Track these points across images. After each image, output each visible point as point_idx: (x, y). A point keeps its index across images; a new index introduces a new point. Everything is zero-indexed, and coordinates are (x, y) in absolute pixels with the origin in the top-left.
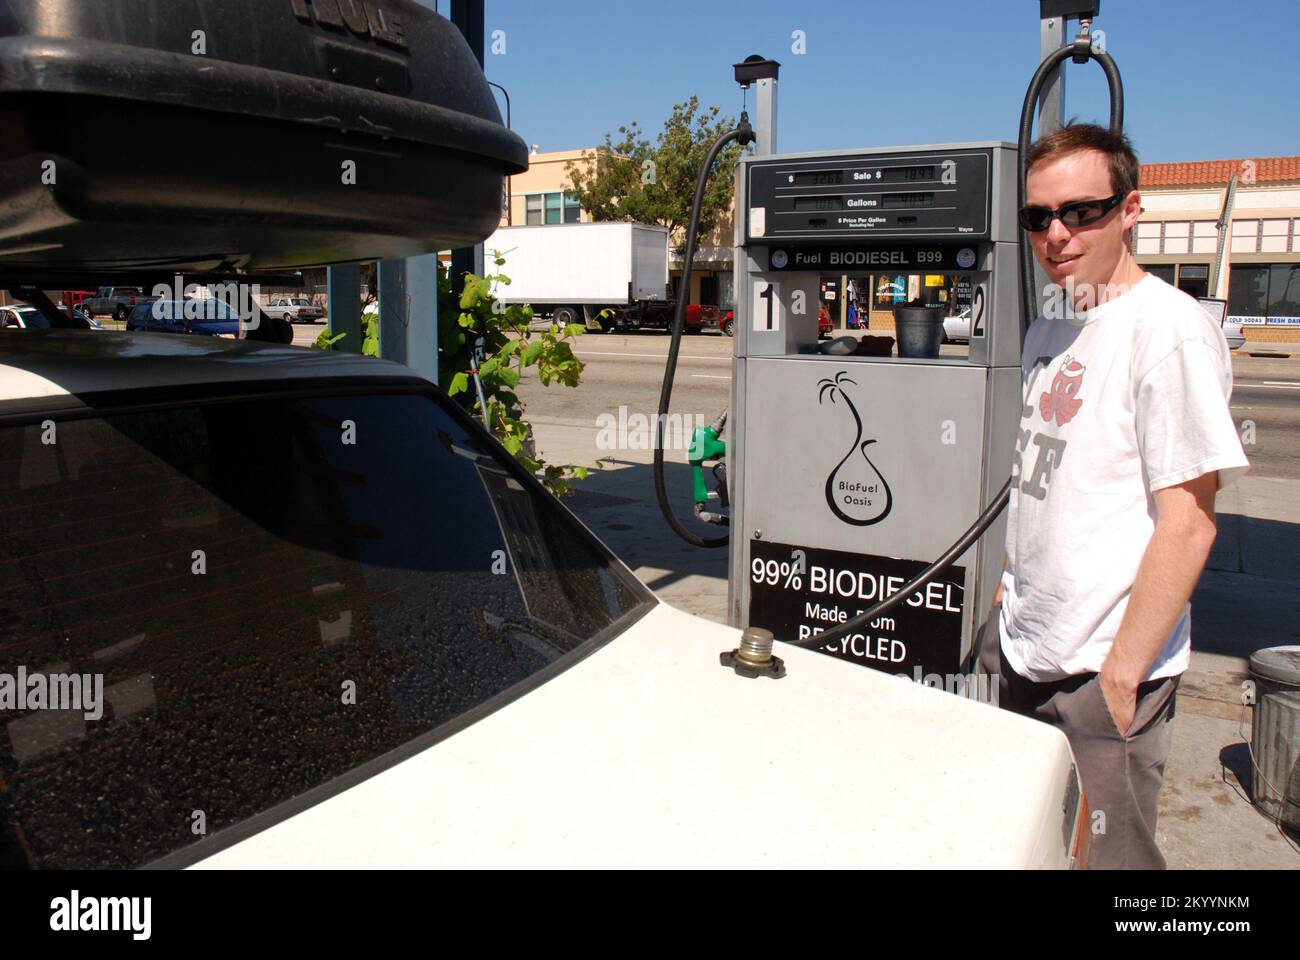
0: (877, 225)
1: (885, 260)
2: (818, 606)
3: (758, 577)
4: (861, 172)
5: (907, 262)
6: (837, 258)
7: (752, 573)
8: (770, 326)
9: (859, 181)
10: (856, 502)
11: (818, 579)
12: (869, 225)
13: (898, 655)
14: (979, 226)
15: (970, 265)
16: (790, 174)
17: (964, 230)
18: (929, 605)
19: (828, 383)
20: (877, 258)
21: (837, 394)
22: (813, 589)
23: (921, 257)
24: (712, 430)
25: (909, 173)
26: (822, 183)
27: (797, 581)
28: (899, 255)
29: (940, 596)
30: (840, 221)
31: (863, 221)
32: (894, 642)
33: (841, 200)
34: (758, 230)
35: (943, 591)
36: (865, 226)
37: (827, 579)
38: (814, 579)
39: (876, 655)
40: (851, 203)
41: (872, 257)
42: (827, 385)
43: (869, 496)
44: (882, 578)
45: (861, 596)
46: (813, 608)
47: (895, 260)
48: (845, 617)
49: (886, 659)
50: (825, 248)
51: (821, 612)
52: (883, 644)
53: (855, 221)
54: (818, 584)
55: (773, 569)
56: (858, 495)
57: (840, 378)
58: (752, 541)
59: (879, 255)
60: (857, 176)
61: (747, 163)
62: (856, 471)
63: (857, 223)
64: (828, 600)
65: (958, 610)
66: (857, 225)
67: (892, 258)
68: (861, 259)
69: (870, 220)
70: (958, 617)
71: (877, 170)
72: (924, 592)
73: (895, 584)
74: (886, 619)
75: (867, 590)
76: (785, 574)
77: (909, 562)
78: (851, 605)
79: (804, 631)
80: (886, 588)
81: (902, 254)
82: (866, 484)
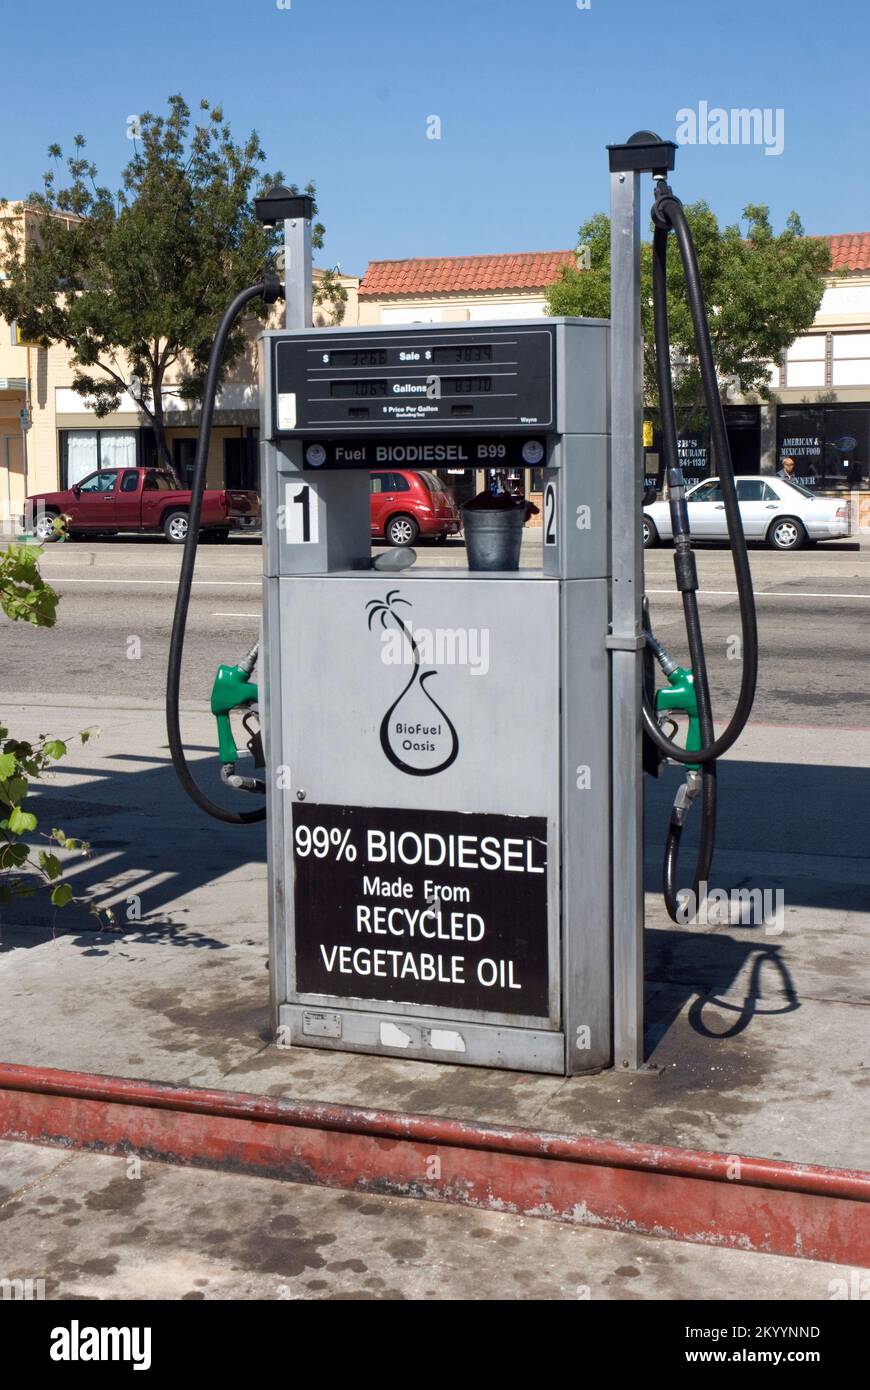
0: (428, 414)
1: (440, 456)
2: (377, 880)
3: (304, 849)
4: (408, 352)
5: (466, 458)
6: (384, 453)
7: (296, 845)
8: (307, 537)
9: (406, 362)
10: (416, 747)
11: (376, 845)
12: (419, 415)
13: (475, 932)
14: (543, 417)
15: (538, 460)
16: (324, 353)
17: (527, 420)
18: (509, 868)
19: (378, 605)
20: (431, 452)
21: (388, 618)
22: (371, 858)
23: (482, 452)
24: (240, 670)
25: (463, 353)
26: (363, 364)
27: (351, 851)
28: (457, 450)
29: (519, 855)
30: (385, 410)
31: (414, 410)
32: (470, 917)
33: (384, 387)
34: (287, 420)
35: (523, 849)
36: (414, 416)
37: (387, 844)
38: (371, 845)
39: (449, 933)
40: (397, 389)
41: (426, 453)
42: (376, 607)
43: (431, 739)
44: (452, 838)
45: (428, 862)
46: (372, 882)
47: (452, 455)
48: (411, 890)
49: (462, 938)
50: (370, 442)
51: (381, 887)
52: (458, 920)
53: (402, 410)
54: (377, 852)
55: (321, 837)
56: (419, 738)
57: (392, 597)
58: (294, 805)
59: (433, 450)
60: (403, 356)
61: (272, 338)
62: (415, 710)
63: (405, 412)
64: (390, 871)
65: (540, 870)
66: (404, 415)
67: (449, 453)
68: (412, 455)
69: (420, 409)
70: (542, 879)
71: (426, 349)
72: (501, 851)
73: (467, 845)
74: (459, 888)
75: (435, 854)
76: (336, 843)
77: (481, 816)
78: (416, 874)
79: (363, 913)
80: (457, 851)
81: (460, 448)
82: (427, 724)
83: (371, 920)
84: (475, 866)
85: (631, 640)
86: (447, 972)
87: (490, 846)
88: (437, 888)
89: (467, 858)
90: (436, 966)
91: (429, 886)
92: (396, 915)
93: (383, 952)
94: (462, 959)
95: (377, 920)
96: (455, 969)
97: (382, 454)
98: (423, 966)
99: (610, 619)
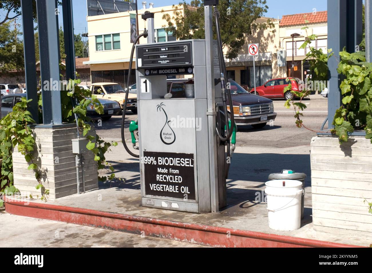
0: (167, 62)
2: (160, 169)
3: (146, 162)
4: (163, 48)
5: (177, 72)
7: (144, 161)
8: (146, 91)
9: (163, 51)
10: (167, 138)
12: (165, 63)
13: (180, 181)
14: (190, 62)
15: (191, 72)
16: (147, 49)
17: (187, 63)
18: (186, 165)
19: (159, 106)
21: (161, 109)
22: (159, 164)
23: (180, 70)
24: (135, 122)
25: (174, 48)
26: (154, 52)
27: (155, 162)
28: (175, 70)
29: (188, 162)
30: (159, 62)
31: (164, 61)
32: (179, 177)
33: (159, 56)
34: (140, 65)
37: (162, 161)
38: (159, 161)
39: (175, 181)
40: (161, 57)
43: (170, 136)
44: (175, 159)
45: (170, 164)
46: (159, 169)
48: (167, 171)
49: (177, 182)
50: (158, 69)
51: (161, 170)
52: (177, 178)
53: (162, 62)
54: (160, 162)
55: (149, 159)
56: (168, 136)
57: (162, 104)
58: (144, 152)
59: (170, 70)
60: (162, 49)
61: (136, 46)
62: (167, 130)
64: (163, 167)
65: (193, 166)
66: (163, 63)
67: (173, 71)
68: (166, 72)
69: (166, 61)
70: (193, 168)
71: (166, 48)
72: (185, 162)
73: (178, 160)
74: (177, 170)
75: (172, 163)
76: (152, 160)
77: (180, 154)
78: (168, 167)
79: (158, 176)
80: (176, 162)
81: (176, 70)
82: (169, 133)
83: (160, 178)
84: (179, 165)
85: (211, 113)
86: (175, 190)
87: (182, 160)
88: (172, 170)
89: (178, 163)
90: (173, 188)
91: (171, 170)
92: (165, 177)
93: (162, 185)
94: (178, 187)
95: (161, 178)
96: (177, 189)
97: (161, 72)
98: (170, 188)
99: (207, 109)
